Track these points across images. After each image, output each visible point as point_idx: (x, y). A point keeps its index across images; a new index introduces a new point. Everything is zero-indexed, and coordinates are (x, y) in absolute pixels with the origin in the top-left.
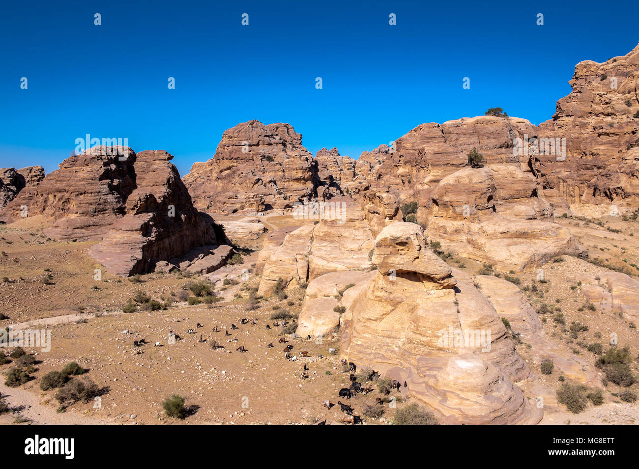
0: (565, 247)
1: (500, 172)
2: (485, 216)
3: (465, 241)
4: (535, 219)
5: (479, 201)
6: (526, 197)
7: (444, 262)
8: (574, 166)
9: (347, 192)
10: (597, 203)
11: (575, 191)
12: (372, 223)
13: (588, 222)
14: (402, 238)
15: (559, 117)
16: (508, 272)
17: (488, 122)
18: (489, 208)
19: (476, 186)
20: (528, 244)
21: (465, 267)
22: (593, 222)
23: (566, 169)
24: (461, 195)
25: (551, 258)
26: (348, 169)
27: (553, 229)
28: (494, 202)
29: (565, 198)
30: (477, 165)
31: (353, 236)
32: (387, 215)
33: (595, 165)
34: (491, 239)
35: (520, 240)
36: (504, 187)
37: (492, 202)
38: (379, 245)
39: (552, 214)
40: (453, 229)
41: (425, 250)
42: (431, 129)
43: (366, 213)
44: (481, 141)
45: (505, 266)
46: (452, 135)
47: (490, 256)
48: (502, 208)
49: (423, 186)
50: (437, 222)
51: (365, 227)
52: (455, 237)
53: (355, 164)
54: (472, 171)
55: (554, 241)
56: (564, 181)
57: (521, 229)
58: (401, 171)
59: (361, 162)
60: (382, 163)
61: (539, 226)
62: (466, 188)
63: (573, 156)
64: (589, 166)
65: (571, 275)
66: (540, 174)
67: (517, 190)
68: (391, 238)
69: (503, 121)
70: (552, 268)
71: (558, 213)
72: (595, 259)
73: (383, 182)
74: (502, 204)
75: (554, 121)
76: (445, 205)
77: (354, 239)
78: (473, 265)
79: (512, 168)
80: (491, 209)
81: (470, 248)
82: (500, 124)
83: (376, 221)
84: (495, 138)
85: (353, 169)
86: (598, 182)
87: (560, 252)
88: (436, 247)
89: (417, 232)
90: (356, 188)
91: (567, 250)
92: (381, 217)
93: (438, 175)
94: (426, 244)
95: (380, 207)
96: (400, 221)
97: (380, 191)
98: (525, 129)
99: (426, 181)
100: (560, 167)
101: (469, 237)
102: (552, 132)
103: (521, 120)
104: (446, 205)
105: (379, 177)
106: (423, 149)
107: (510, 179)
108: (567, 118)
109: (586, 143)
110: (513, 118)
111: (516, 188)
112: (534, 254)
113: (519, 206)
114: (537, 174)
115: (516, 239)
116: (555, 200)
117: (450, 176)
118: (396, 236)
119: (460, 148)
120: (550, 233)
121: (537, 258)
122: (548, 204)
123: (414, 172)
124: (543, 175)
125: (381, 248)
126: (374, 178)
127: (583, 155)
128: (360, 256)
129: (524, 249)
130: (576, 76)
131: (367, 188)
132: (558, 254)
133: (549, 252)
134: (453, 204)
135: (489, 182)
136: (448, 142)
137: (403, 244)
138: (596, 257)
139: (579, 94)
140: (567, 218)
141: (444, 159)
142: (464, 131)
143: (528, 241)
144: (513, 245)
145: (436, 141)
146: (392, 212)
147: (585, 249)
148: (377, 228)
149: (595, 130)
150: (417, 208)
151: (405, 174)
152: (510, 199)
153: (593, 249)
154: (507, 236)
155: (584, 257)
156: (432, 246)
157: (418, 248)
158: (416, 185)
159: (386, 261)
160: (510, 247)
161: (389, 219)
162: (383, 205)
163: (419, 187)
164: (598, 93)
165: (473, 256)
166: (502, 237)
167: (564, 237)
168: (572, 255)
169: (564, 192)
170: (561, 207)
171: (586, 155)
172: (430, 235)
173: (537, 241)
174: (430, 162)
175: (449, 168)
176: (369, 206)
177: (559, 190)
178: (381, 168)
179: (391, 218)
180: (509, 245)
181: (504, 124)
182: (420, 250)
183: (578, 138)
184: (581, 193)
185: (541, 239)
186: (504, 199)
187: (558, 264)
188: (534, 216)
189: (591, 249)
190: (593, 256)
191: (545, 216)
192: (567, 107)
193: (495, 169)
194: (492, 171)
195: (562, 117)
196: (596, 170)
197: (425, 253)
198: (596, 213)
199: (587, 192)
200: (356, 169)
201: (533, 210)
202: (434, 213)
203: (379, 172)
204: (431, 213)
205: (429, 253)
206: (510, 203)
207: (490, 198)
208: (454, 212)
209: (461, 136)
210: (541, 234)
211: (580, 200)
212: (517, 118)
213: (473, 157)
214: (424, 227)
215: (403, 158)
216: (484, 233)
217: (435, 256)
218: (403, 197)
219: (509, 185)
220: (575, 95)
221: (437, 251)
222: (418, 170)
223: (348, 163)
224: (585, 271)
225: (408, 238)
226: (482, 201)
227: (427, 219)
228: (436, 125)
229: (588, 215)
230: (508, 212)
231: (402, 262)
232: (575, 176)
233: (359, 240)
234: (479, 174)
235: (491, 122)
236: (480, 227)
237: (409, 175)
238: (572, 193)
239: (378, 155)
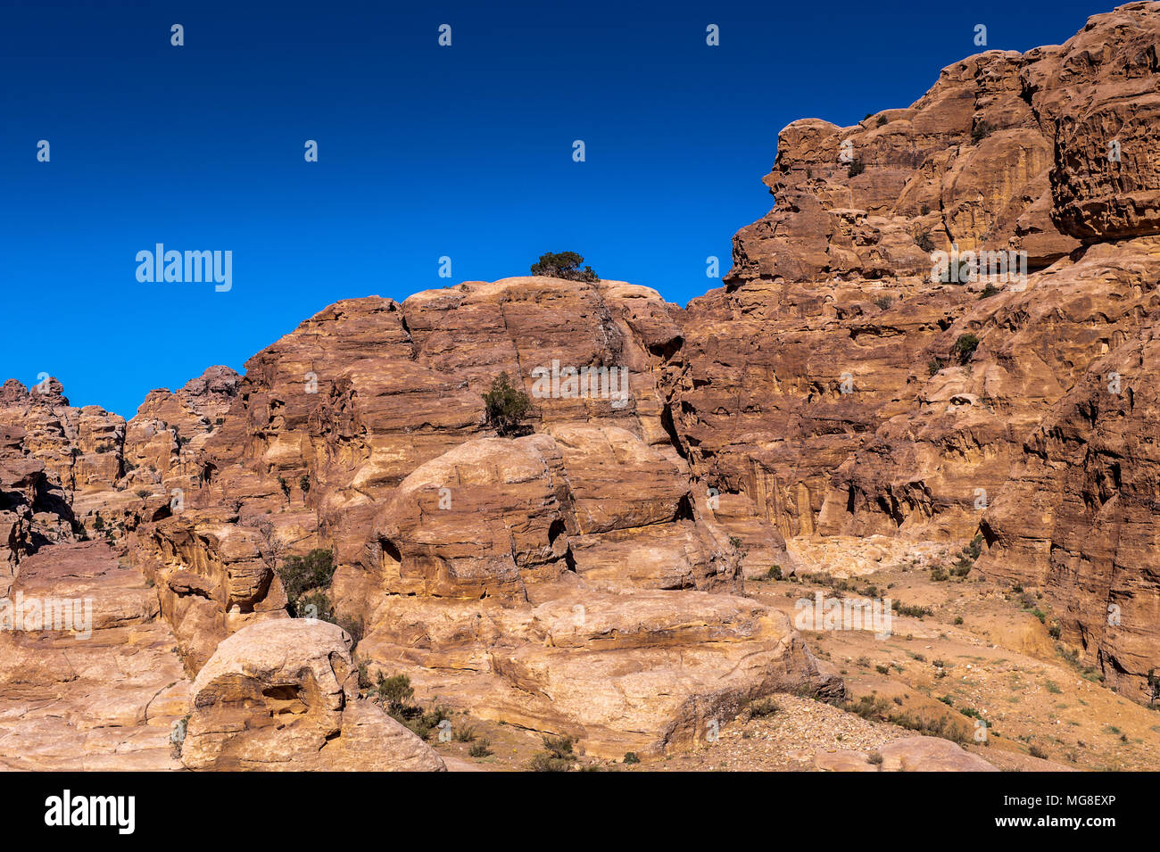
0: (780, 669)
1: (583, 448)
2: (547, 586)
3: (486, 668)
4: (690, 586)
5: (522, 538)
6: (660, 521)
7: (422, 743)
8: (791, 423)
9: (99, 525)
10: (862, 531)
11: (800, 500)
12: (185, 628)
13: (839, 589)
14: (283, 673)
15: (743, 281)
16: (620, 760)
17: (540, 295)
18: (555, 560)
19: (513, 491)
20: (675, 666)
21: (488, 754)
22: (854, 589)
23: (769, 434)
24: (470, 523)
25: (742, 703)
26: (101, 450)
27: (742, 616)
28: (570, 540)
29: (773, 521)
30: (515, 427)
31: (116, 676)
32: (235, 599)
33: (847, 421)
34: (565, 655)
35: (650, 655)
36: (595, 493)
37: (564, 539)
38: (205, 702)
39: (738, 571)
40: (447, 631)
41: (360, 706)
42: (368, 317)
43: (163, 596)
44: (521, 352)
45: (610, 739)
46: (434, 336)
47: (563, 710)
48: (594, 559)
49: (348, 497)
50: (397, 611)
51: (162, 644)
52: (456, 657)
53: (124, 431)
54: (499, 447)
55: (746, 652)
56: (766, 470)
57: (651, 620)
58: (276, 450)
59: (144, 425)
60: (216, 428)
61: (702, 607)
62: (483, 499)
63: (786, 395)
64: (832, 425)
65: (800, 755)
66: (698, 449)
67: (633, 502)
68: (246, 673)
69: (583, 293)
70: (746, 736)
71: (755, 565)
72: (865, 700)
73: (218, 489)
74: (593, 545)
75: (728, 292)
76: (421, 556)
77: (121, 687)
78: (516, 743)
79: (615, 433)
80: (562, 563)
81: (502, 691)
82: (577, 302)
83: (196, 620)
84: (562, 344)
85: (118, 448)
86: (860, 470)
87: (767, 686)
88: (394, 693)
89: (334, 647)
90: (127, 514)
91: (785, 678)
92: (215, 604)
93: (396, 462)
94: (364, 684)
95: (210, 574)
96: (276, 615)
97: (207, 521)
98: (648, 317)
99: (358, 481)
100: (752, 428)
101: (498, 655)
102: (725, 324)
103: (635, 289)
104: (423, 555)
105: (208, 471)
106: (346, 381)
107: (611, 467)
108: (765, 284)
109: (818, 355)
110: (612, 283)
111: (630, 494)
112: (693, 697)
113: (643, 550)
114: (692, 449)
115: (637, 654)
116: (745, 526)
117: (433, 462)
118: (262, 667)
119: (459, 375)
120: (734, 627)
121: (701, 709)
122: (725, 540)
123: (321, 451)
124: (707, 454)
125: (212, 711)
126: (188, 477)
127: (812, 390)
128: (141, 745)
129: (664, 683)
130: (782, 161)
131: (164, 512)
132: (760, 692)
133: (734, 686)
134: (444, 551)
135: (551, 478)
136: (422, 357)
137: (286, 691)
138: (868, 694)
139: (792, 215)
140: (779, 579)
141: (415, 410)
142: (470, 322)
143: (673, 655)
144: (630, 672)
145: (387, 355)
146: (249, 586)
147: (835, 672)
148: (202, 642)
149: (841, 318)
150: (332, 571)
151: (290, 461)
152: (617, 529)
153: (857, 670)
154: (612, 645)
155: (834, 696)
156: (382, 692)
157: (335, 702)
158: (326, 497)
159: (230, 753)
160: (623, 678)
161: (241, 612)
162: (218, 565)
163: (337, 500)
164: (845, 211)
165: (513, 715)
166: (598, 647)
167: (774, 637)
168: (799, 692)
169: (768, 502)
170: (762, 546)
171: (822, 390)
172: (376, 657)
173: (698, 655)
174: (367, 420)
175: (429, 438)
176: (172, 570)
177: (754, 497)
178: (211, 442)
179: (247, 607)
180: (619, 673)
181: (587, 301)
182: (343, 706)
183: (797, 342)
184: (816, 505)
185: (712, 649)
186: (598, 530)
187: (763, 722)
188: (688, 579)
189: (853, 672)
190: (858, 692)
191: (719, 576)
192: (762, 252)
193: (567, 438)
194: (560, 445)
195: (751, 279)
196: (851, 434)
197: (361, 715)
198: (861, 563)
199: (832, 500)
200: (126, 449)
201: (683, 561)
202: (386, 583)
203: (206, 456)
204: (376, 583)
205: (372, 717)
206: (615, 540)
207: (556, 529)
208: (451, 576)
209: (463, 337)
210: (710, 631)
211: (814, 525)
212: (622, 284)
213: (500, 402)
214: (356, 631)
215: (282, 410)
216: (542, 638)
217: (392, 725)
218: (284, 534)
219: (610, 487)
220: (783, 216)
221: (399, 706)
222: (333, 448)
223: (98, 431)
224: (840, 739)
225: (303, 672)
226: (533, 539)
227: (367, 605)
228: (386, 305)
229: (839, 569)
230: (613, 569)
231: (285, 753)
232: (796, 453)
233: (139, 687)
234: (520, 456)
235: (550, 296)
236: (530, 620)
237: (305, 465)
238: (790, 504)
239: (200, 400)
